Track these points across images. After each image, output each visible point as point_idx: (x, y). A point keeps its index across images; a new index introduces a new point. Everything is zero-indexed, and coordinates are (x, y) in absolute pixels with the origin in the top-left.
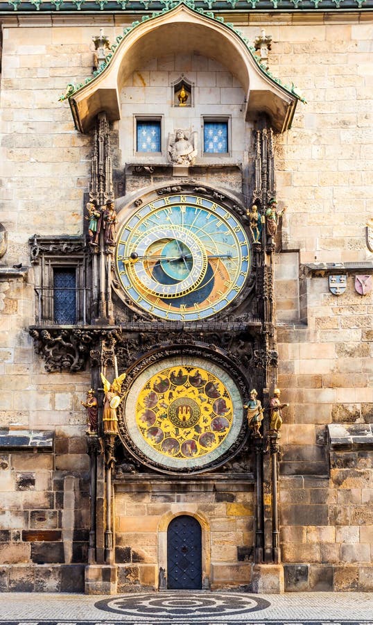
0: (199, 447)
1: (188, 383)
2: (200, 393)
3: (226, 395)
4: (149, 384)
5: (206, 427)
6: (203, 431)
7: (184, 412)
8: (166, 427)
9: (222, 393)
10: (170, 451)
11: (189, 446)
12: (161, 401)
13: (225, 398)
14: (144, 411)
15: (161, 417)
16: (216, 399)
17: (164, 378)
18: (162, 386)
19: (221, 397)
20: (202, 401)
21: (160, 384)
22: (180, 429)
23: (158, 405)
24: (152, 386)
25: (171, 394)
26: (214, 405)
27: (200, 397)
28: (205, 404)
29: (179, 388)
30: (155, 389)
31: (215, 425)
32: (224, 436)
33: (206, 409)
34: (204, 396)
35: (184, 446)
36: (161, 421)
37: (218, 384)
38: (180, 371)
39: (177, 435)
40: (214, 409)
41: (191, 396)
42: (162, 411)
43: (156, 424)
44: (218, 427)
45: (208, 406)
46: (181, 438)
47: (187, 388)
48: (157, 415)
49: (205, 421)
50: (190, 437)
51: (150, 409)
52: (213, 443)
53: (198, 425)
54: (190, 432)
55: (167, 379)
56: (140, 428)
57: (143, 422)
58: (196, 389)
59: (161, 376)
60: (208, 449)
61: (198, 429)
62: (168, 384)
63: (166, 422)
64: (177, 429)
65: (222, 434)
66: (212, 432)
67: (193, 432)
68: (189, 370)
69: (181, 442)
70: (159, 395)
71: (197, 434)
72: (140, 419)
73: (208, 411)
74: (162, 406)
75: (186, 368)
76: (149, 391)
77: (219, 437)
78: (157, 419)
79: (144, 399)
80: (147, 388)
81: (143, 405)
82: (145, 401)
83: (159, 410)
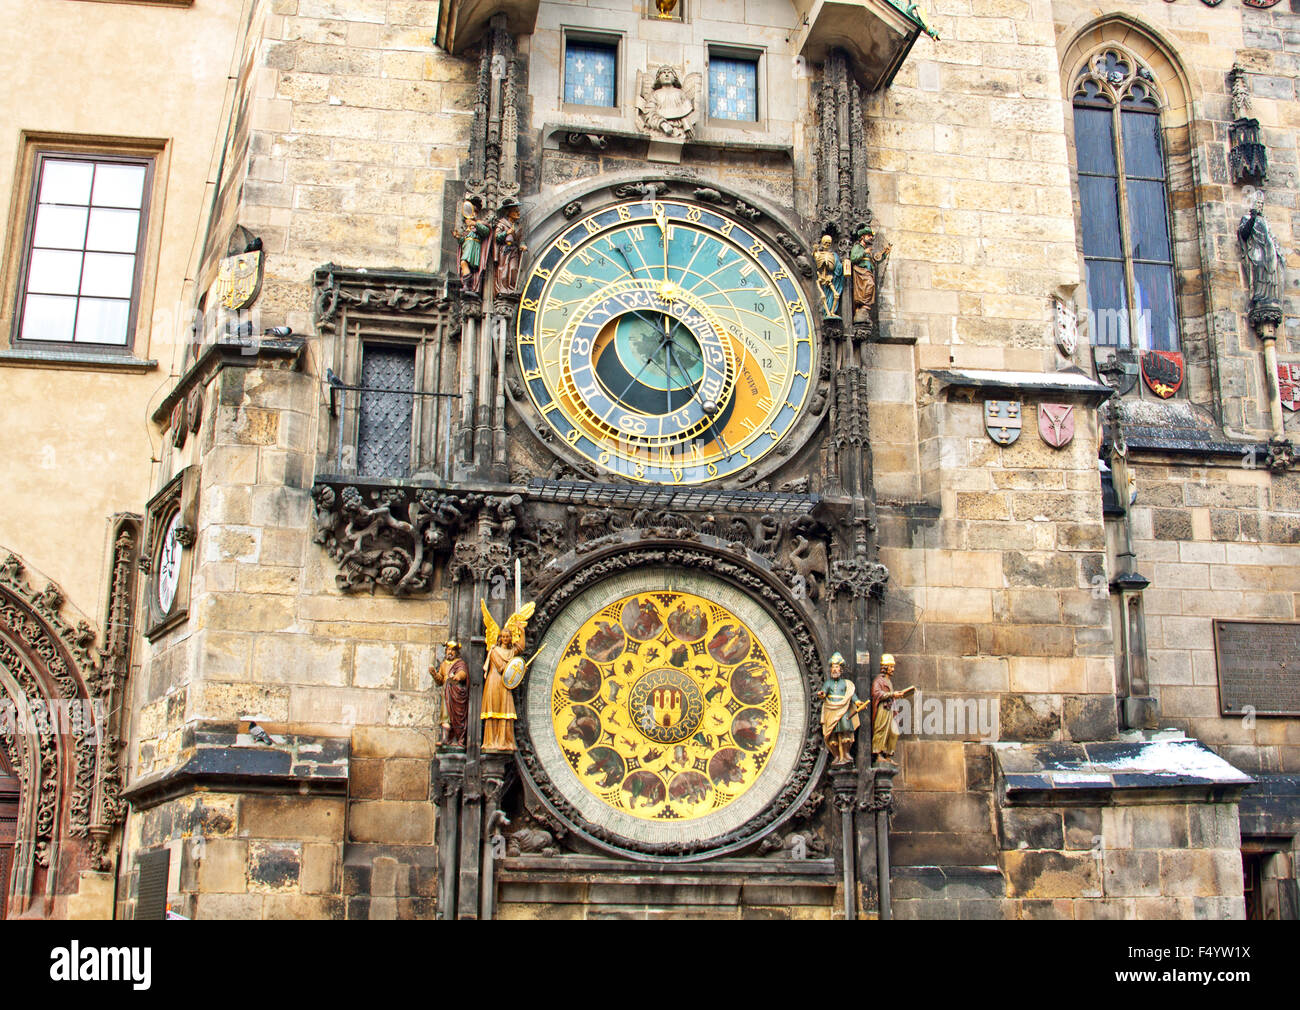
0: (713, 630)
1: (602, 741)
2: (605, 704)
3: (574, 650)
4: (660, 816)
5: (666, 644)
6: (676, 645)
7: (667, 705)
8: (721, 721)
9: (576, 660)
10: (762, 679)
11: (727, 649)
12: (677, 767)
13: (583, 646)
14: (721, 785)
15: (708, 744)
16: (597, 664)
17: (626, 796)
18: (646, 787)
19: (584, 655)
20: (618, 687)
22: (706, 690)
23: (688, 767)
24: (660, 806)
25: (647, 759)
26: (610, 658)
27: (614, 698)
28: (621, 677)
29: (624, 752)
30: (662, 797)
31: (648, 628)
32: (659, 596)
33: (629, 668)
34: (605, 690)
35: (731, 659)
36: (716, 741)
37: (563, 680)
38: (590, 771)
39: (719, 689)
40: (617, 652)
41: (623, 716)
42: (694, 751)
43: (730, 743)
44: (646, 623)
45: (619, 669)
46: (720, 675)
47: (612, 736)
48: (709, 754)
49: (654, 654)
50: (706, 660)
51: (707, 776)
52: (688, 606)
53: (672, 662)
54: (698, 668)
55: (625, 787)
56: (759, 767)
57: (744, 771)
58: (604, 717)
59: (626, 802)
60: (705, 609)
61: (679, 658)
62: (634, 778)
63: (709, 727)
64: (709, 696)
65: (659, 605)
67: (693, 660)
68: (574, 758)
69: (729, 670)
70: (668, 780)
71: (691, 652)
72: (742, 782)
73: (629, 662)
74: (685, 758)
75: (575, 766)
76: (675, 805)
77: (666, 605)
78: (717, 749)
79: (697, 802)
80: (671, 812)
81: (710, 795)
82: (699, 799)
83: (697, 759)
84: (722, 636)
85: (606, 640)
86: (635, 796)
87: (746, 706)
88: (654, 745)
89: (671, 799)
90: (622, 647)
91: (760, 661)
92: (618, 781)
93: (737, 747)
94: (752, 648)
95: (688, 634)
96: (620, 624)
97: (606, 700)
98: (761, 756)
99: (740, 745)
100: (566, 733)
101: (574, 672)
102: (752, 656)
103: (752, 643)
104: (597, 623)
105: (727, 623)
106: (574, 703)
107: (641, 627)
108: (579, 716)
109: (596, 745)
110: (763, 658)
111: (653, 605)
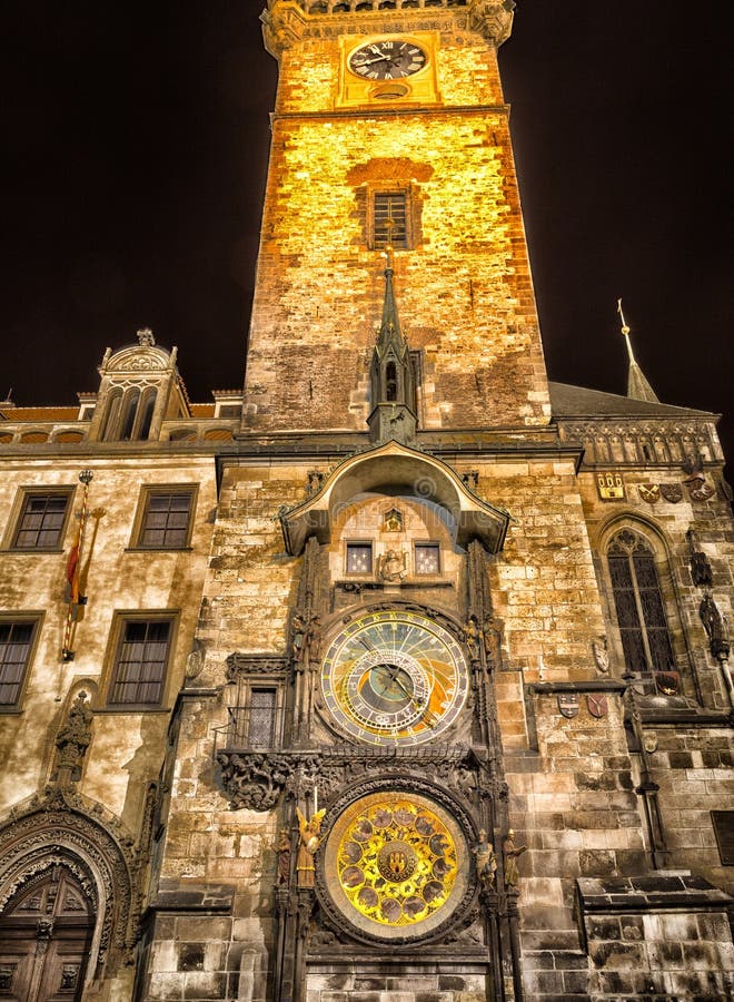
0: (357, 889)
1: (436, 858)
2: (427, 876)
3: (431, 910)
5: (383, 893)
6: (378, 890)
7: (397, 861)
8: (375, 842)
9: (433, 905)
10: (346, 853)
11: (355, 876)
13: (426, 910)
15: (386, 834)
16: (422, 898)
17: (435, 827)
19: (427, 905)
20: (417, 882)
22: (375, 860)
24: (421, 815)
25: (418, 840)
26: (414, 898)
27: (421, 877)
28: (413, 886)
29: (427, 849)
30: (419, 819)
31: (389, 905)
32: (377, 918)
33: (407, 888)
34: (424, 882)
35: (355, 870)
36: (381, 834)
37: (443, 897)
38: (447, 846)
39: (368, 858)
40: (410, 899)
41: (420, 866)
43: (376, 829)
44: (388, 908)
45: (412, 890)
46: (365, 864)
47: (430, 859)
48: (387, 829)
49: (392, 890)
50: (368, 875)
53: (384, 882)
54: (373, 873)
55: (434, 831)
58: (430, 870)
59: (436, 824)
60: (356, 901)
61: (380, 883)
62: (428, 834)
64: (374, 857)
65: (379, 916)
67: (374, 878)
68: (452, 856)
69: (359, 865)
71: (373, 883)
73: (406, 891)
74: (400, 832)
75: (454, 851)
76: (414, 812)
77: (375, 913)
78: (383, 829)
80: (418, 810)
81: (397, 809)
82: (402, 810)
84: (354, 883)
85: (413, 908)
86: (431, 824)
87: (360, 843)
89: (415, 816)
90: (406, 901)
91: (342, 862)
92: (436, 836)
93: (373, 826)
94: (343, 870)
95: (371, 893)
96: (402, 913)
97: (425, 878)
99: (371, 826)
100: (451, 869)
101: (435, 899)
102: (345, 866)
103: (342, 872)
104: (414, 918)
105: (349, 889)
106: (442, 883)
107: (392, 907)
108: (442, 875)
109: (439, 857)
110: (340, 862)
111: (381, 915)
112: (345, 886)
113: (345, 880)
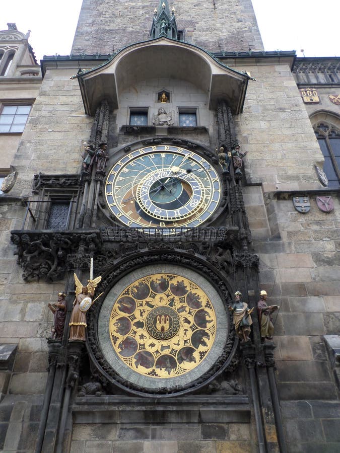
0: (123, 314)
1: (190, 344)
2: (173, 350)
3: (153, 373)
4: (210, 308)
5: (135, 333)
6: (134, 328)
7: (163, 322)
8: (161, 298)
9: (158, 371)
10: (137, 287)
11: (129, 306)
12: (187, 309)
13: (150, 370)
14: (188, 289)
15: (173, 300)
16: (156, 360)
17: (209, 325)
19: (154, 368)
20: (163, 347)
21: (205, 318)
22: (150, 309)
23: (185, 304)
24: (207, 309)
25: (189, 322)
26: (151, 355)
27: (168, 347)
28: (158, 347)
29: (190, 334)
30: (203, 310)
31: (131, 343)
32: (115, 343)
33: (152, 345)
34: (167, 352)
35: (133, 303)
36: (170, 297)
37: (169, 373)
38: (205, 344)
39: (148, 304)
41: (175, 340)
42: (178, 305)
43: (169, 291)
44: (129, 345)
45: (154, 349)
46: (141, 305)
47: (185, 341)
48: (177, 298)
49: (142, 337)
50: (137, 313)
51: (186, 296)
53: (142, 327)
54: (141, 315)
55: (205, 327)
56: (175, 277)
57: (178, 282)
58: (178, 348)
59: (211, 324)
60: (114, 321)
61: (139, 325)
62: (200, 325)
63: (165, 303)
64: (152, 306)
66: (127, 335)
67: (139, 318)
68: (202, 354)
69: (138, 302)
70: (195, 311)
71: (136, 321)
72: (183, 281)
73: (149, 346)
74: (182, 307)
75: (206, 352)
76: (204, 304)
77: (118, 338)
78: (173, 296)
79: (198, 295)
80: (207, 304)
81: (193, 292)
82: (197, 295)
83: (181, 302)
84: (124, 309)
85: (144, 360)
86: (207, 321)
87: (151, 290)
88: (182, 322)
89: (202, 306)
90: (144, 351)
91: (130, 291)
92: (204, 331)
93: (169, 288)
94: (125, 295)
95: (128, 324)
96: (133, 356)
97: (170, 350)
98: (169, 277)
99: (168, 287)
100: (193, 362)
101: (163, 369)
102: (129, 294)
103: (123, 296)
104: (137, 367)
105: (117, 310)
106: (178, 364)
107: (132, 346)
108: (182, 359)
109: (192, 347)
110: (128, 290)
111: (120, 344)
112: (117, 305)
113: (120, 302)
